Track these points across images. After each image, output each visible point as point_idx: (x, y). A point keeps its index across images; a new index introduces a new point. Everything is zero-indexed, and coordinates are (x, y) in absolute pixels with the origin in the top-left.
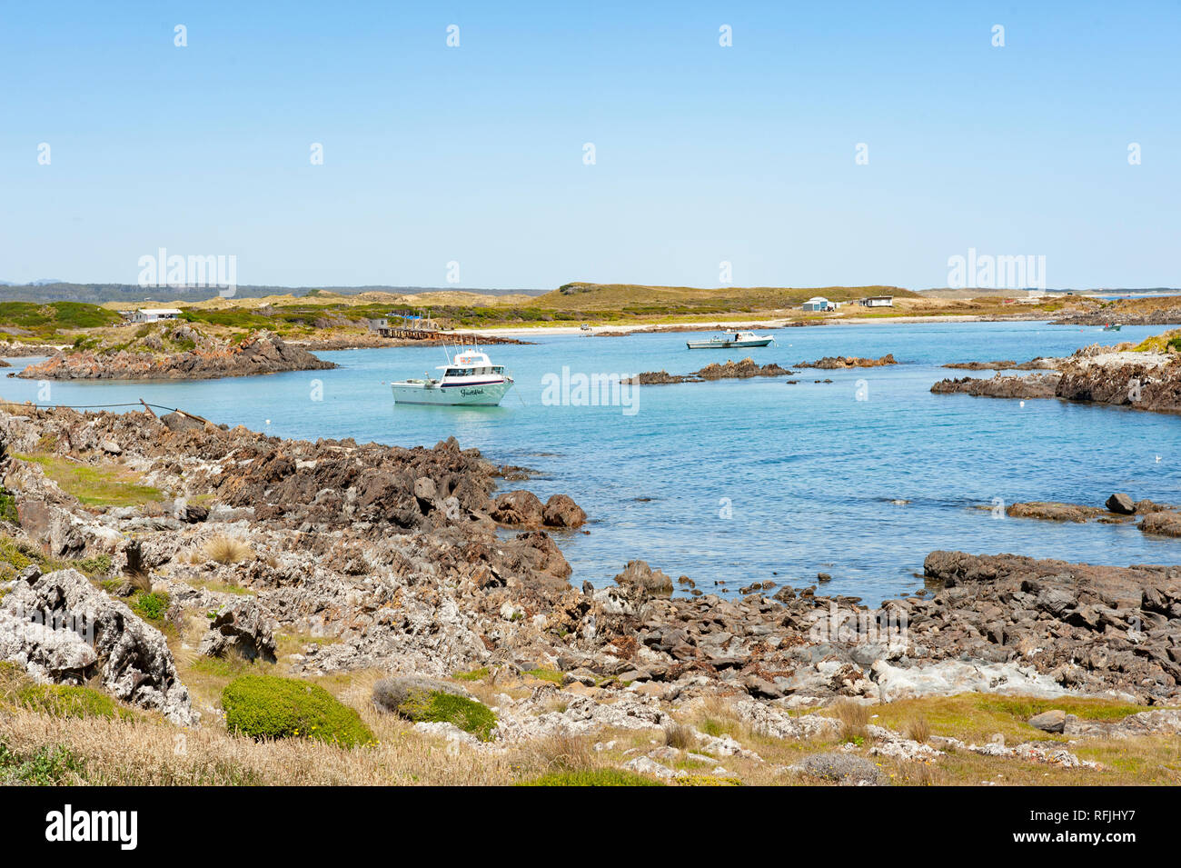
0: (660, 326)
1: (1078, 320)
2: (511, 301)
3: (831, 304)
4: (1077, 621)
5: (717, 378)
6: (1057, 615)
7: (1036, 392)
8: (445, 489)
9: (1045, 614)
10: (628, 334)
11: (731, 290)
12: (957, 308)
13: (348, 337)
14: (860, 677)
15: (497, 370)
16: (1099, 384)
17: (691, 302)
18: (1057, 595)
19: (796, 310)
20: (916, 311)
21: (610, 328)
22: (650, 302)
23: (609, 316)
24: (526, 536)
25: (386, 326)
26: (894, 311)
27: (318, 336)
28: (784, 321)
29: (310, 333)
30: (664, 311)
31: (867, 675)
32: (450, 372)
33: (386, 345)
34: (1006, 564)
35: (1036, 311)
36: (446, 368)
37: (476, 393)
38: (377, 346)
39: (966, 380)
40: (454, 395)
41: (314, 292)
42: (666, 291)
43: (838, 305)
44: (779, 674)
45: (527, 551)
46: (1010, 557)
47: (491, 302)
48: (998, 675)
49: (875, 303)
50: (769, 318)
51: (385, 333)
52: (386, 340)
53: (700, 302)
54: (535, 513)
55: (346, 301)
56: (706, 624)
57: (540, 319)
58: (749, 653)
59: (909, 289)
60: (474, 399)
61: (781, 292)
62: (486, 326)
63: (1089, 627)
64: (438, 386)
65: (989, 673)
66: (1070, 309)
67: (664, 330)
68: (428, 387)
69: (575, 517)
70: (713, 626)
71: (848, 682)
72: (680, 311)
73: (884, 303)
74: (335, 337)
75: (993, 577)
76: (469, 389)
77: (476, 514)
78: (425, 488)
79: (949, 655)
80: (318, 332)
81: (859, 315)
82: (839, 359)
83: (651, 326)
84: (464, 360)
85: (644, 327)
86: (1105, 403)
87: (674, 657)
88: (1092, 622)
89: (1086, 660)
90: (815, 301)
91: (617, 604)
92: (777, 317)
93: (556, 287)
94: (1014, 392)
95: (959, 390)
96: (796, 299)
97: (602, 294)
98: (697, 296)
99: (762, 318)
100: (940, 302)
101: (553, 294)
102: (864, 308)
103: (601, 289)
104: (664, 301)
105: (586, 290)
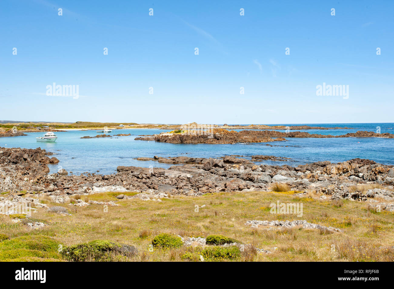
0: (93, 129)
1: (164, 129)
2: (67, 124)
3: (124, 126)
4: (138, 178)
5: (99, 137)
6: (136, 177)
7: (152, 140)
8: (30, 156)
9: (134, 177)
10: (87, 130)
11: (107, 123)
12: (145, 127)
13: (33, 130)
14: (90, 190)
15: (55, 136)
16: (161, 138)
17: (99, 125)
18: (136, 173)
19: (117, 127)
20: (138, 127)
21: (84, 129)
22: (92, 125)
23: (84, 127)
24: (41, 165)
25: (40, 128)
26: (134, 127)
27: (27, 130)
28: (115, 128)
29: (25, 129)
30: (94, 126)
31: (91, 189)
32: (45, 136)
33: (40, 132)
34: (130, 168)
35: (157, 127)
36: (45, 135)
37: (49, 140)
38: (38, 132)
39: (140, 138)
40: (46, 140)
41: (29, 122)
42: (95, 123)
43: (125, 126)
44: (75, 190)
45: (41, 167)
46: (132, 167)
47: (63, 124)
48: (115, 188)
49: (131, 126)
50: (113, 128)
51: (40, 129)
52: (40, 131)
53: (101, 125)
54: (48, 161)
55: (35, 124)
56: (69, 180)
57: (71, 127)
58: (73, 186)
59: (137, 123)
60: (49, 141)
61: (116, 124)
62: (61, 128)
63: (140, 179)
64: (43, 138)
65: (114, 188)
66: (163, 127)
67: (93, 130)
68: (42, 138)
69: (56, 161)
70: (70, 181)
71: (87, 191)
72: (97, 126)
73: (133, 125)
74: (30, 130)
75: (128, 170)
76: (48, 139)
77: (36, 161)
78: (26, 156)
79: (111, 185)
80: (27, 129)
81: (128, 128)
82: (121, 134)
83: (91, 129)
84: (48, 134)
85: (90, 129)
86: (162, 142)
87: (58, 187)
88: (140, 178)
89: (133, 185)
90: (121, 125)
91: (52, 177)
92: (114, 128)
93: (75, 122)
94: (148, 139)
95: (139, 139)
96: (118, 125)
97: (84, 123)
98: (101, 124)
99: (111, 128)
100: (142, 126)
101: (75, 123)
102: (129, 126)
103: (83, 122)
104: (95, 124)
105: (81, 123)
